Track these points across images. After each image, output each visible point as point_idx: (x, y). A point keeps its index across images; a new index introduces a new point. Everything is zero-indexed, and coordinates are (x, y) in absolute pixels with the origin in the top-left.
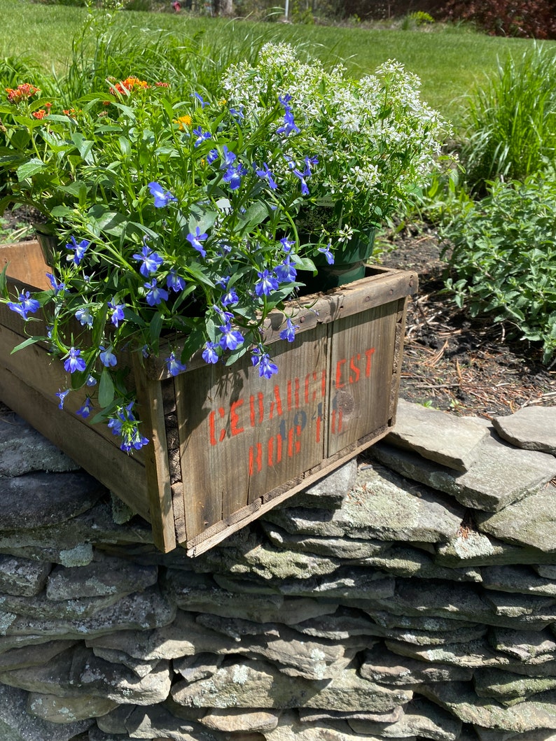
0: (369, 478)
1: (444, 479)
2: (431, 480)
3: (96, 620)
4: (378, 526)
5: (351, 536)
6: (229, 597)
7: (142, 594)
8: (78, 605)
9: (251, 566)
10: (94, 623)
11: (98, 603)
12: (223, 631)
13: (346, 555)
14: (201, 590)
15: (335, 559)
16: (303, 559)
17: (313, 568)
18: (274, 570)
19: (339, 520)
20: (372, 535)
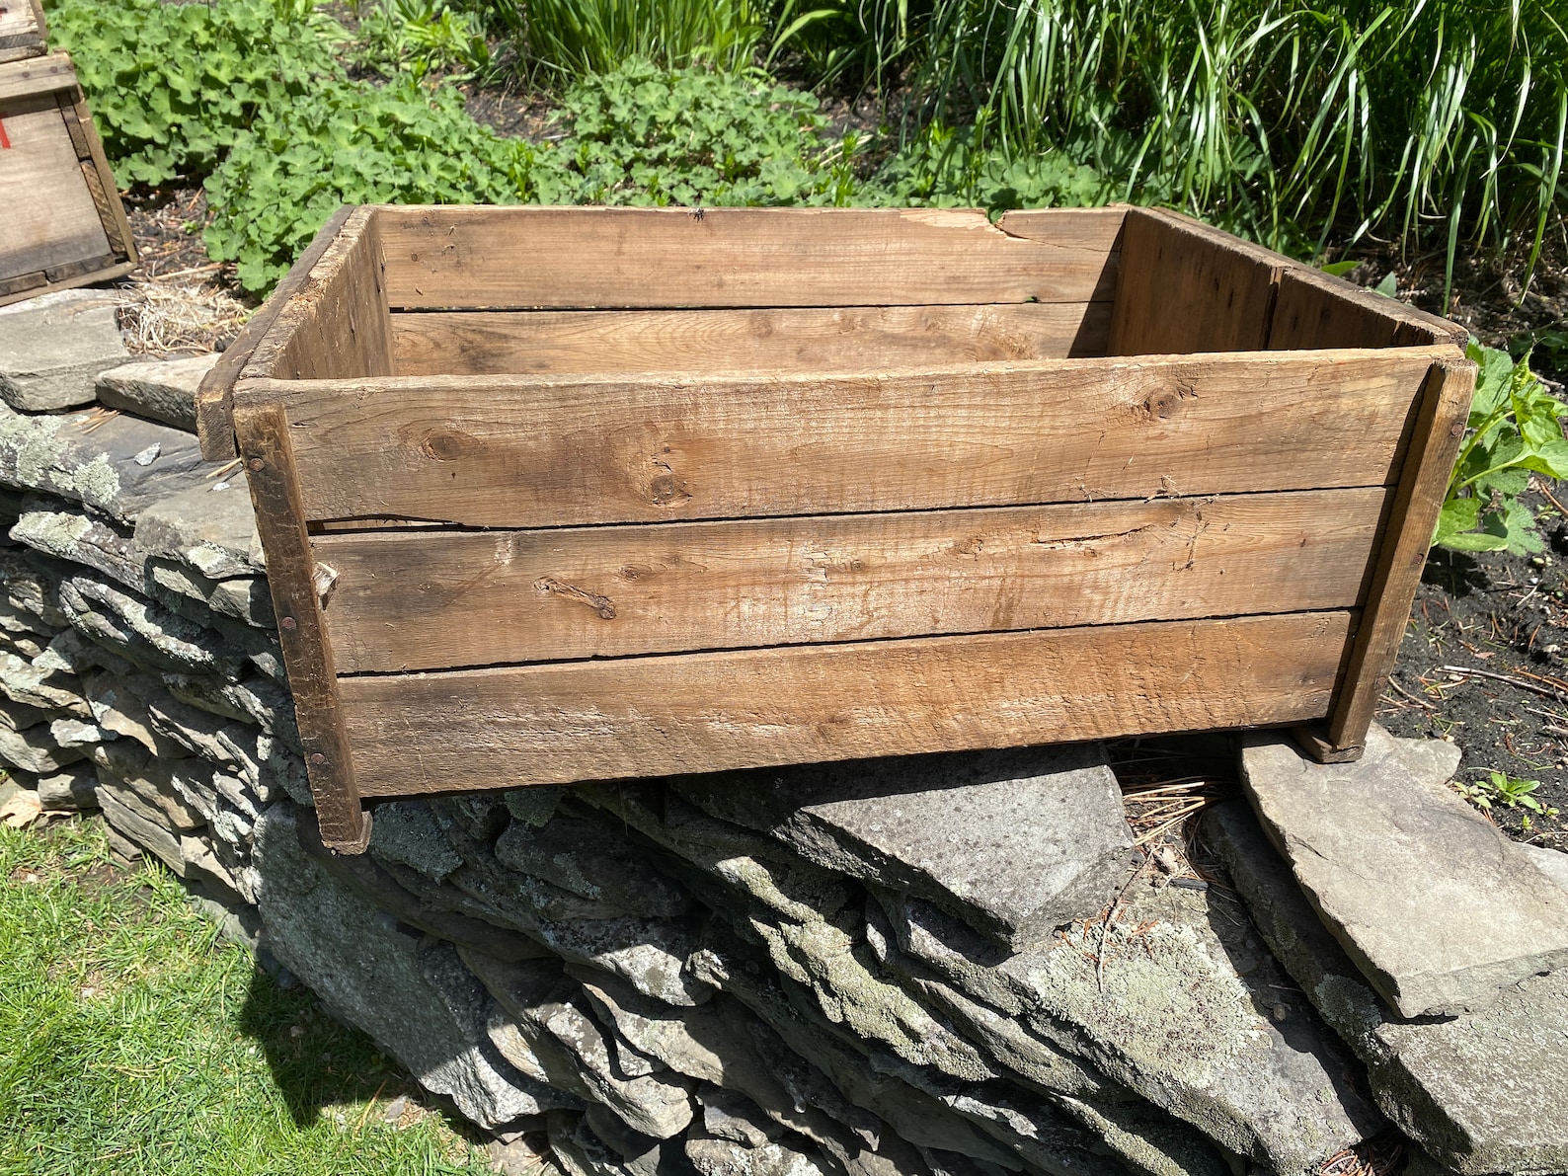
0: (1174, 913)
1: (1350, 1006)
2: (1319, 991)
3: (574, 933)
4: (1101, 1033)
5: (1035, 1026)
6: (790, 1014)
7: (665, 924)
8: (538, 890)
9: (813, 977)
10: (569, 936)
11: (572, 903)
12: (778, 1074)
13: (1013, 1063)
14: (745, 973)
15: (988, 1057)
16: (919, 1019)
17: (934, 1048)
18: (849, 1009)
19: (1013, 975)
20: (1085, 1050)
